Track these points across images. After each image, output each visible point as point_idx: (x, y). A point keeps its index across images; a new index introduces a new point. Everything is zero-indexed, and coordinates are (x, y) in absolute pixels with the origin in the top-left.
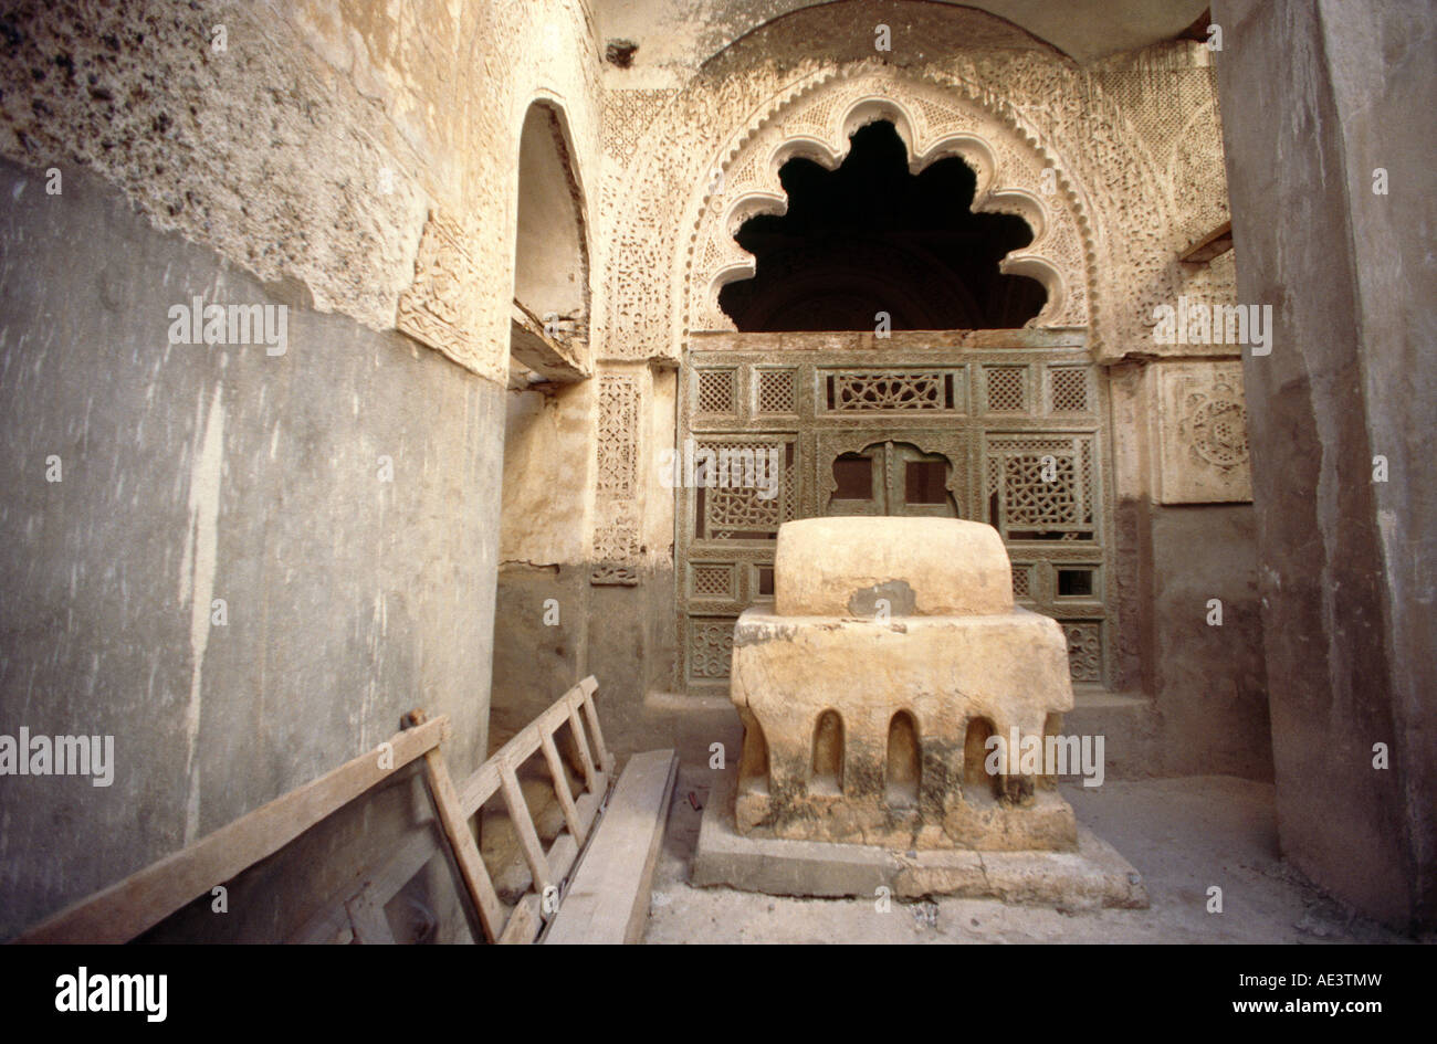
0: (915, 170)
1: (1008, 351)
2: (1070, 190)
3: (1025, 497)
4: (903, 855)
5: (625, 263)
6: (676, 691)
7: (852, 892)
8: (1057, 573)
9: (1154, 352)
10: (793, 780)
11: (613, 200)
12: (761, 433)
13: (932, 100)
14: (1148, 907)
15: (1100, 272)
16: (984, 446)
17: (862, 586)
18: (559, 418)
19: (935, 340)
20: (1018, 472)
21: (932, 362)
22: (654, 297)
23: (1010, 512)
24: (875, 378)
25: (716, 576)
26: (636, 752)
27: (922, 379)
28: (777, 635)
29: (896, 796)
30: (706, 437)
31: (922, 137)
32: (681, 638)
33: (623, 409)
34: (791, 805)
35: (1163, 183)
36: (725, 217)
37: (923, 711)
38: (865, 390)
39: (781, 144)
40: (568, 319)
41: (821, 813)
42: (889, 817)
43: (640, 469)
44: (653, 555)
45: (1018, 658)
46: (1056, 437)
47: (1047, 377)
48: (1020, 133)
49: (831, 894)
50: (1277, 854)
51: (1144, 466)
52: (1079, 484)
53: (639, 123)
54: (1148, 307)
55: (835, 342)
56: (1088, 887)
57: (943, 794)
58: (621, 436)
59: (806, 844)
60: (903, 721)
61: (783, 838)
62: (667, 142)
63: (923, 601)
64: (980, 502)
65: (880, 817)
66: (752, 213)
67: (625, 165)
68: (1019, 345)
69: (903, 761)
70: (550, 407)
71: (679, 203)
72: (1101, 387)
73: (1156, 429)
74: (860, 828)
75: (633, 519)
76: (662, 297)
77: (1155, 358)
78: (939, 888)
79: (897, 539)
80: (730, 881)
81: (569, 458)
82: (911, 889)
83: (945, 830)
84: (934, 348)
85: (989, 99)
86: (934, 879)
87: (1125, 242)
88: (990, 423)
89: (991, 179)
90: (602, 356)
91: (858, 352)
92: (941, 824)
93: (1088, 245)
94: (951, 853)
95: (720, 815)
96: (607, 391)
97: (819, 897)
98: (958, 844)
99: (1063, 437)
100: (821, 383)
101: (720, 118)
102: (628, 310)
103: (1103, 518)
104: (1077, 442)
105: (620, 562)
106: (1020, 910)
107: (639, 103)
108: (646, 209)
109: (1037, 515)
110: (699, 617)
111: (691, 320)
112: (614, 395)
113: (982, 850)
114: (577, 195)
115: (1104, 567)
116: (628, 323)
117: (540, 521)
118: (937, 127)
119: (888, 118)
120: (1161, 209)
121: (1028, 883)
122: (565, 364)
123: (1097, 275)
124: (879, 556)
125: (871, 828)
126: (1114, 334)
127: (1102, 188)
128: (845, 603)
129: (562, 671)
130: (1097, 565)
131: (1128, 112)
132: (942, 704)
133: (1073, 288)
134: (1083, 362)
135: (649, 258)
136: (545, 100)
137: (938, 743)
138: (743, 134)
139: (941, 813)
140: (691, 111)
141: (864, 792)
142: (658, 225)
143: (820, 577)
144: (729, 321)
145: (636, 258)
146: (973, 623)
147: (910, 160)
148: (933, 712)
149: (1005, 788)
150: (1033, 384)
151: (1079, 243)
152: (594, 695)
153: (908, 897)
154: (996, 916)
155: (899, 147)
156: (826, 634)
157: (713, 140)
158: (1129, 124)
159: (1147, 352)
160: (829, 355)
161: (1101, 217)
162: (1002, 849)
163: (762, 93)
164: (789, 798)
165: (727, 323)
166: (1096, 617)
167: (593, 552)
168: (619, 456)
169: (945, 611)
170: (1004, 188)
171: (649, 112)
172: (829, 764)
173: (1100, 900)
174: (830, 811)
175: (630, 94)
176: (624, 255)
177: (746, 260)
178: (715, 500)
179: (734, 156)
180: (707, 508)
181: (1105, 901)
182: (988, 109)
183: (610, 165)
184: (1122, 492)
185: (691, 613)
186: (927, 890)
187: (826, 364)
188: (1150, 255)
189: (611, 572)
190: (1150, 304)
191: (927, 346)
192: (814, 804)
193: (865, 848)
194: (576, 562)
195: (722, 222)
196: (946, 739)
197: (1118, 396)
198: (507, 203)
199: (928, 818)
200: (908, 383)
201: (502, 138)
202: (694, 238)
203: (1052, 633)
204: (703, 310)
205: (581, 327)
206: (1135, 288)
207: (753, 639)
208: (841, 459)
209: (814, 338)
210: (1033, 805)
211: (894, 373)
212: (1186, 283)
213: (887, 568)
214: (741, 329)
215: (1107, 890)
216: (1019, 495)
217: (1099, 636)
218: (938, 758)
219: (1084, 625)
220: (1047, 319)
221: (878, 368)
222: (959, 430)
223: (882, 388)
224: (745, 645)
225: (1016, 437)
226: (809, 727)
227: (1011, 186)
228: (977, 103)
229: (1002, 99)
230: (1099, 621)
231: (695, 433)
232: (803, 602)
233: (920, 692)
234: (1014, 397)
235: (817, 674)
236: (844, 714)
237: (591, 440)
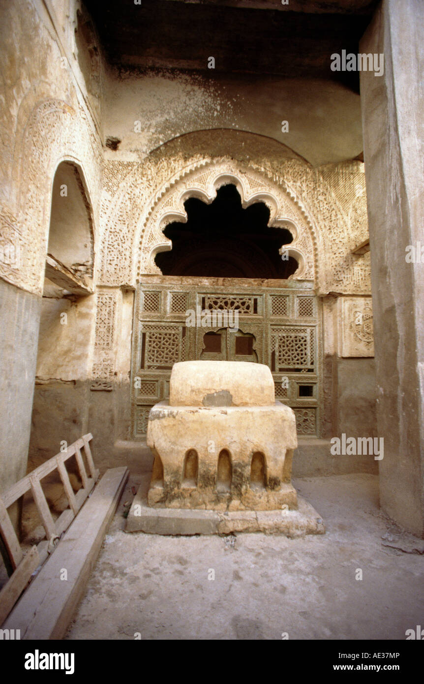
0: (245, 207)
1: (281, 289)
2: (308, 220)
3: (286, 353)
4: (222, 514)
5: (111, 241)
6: (130, 440)
7: (198, 532)
8: (298, 387)
9: (341, 292)
10: (174, 482)
11: (106, 211)
12: (171, 322)
13: (252, 177)
14: (325, 533)
15: (319, 256)
16: (270, 331)
17: (209, 393)
18: (78, 312)
19: (249, 283)
20: (284, 342)
21: (249, 293)
22: (124, 257)
23: (280, 359)
24: (223, 299)
25: (149, 387)
26: (109, 468)
27: (244, 300)
28: (168, 415)
29: (221, 487)
30: (147, 323)
31: (247, 193)
32: (132, 415)
33: (108, 309)
34: (173, 492)
35: (346, 220)
36: (158, 222)
37: (233, 450)
38: (219, 304)
39: (185, 191)
40: (83, 265)
41: (186, 496)
42: (217, 497)
43: (115, 337)
44: (120, 376)
45: (275, 426)
46: (299, 328)
47: (297, 301)
48: (289, 194)
49: (189, 533)
50: (379, 506)
51: (336, 341)
52: (309, 348)
53: (120, 176)
54: (338, 272)
55: (206, 282)
56: (300, 526)
57: (241, 485)
58: (106, 321)
59: (179, 510)
60: (225, 454)
61: (169, 508)
62: (132, 186)
63: (236, 400)
64: (268, 355)
65: (213, 497)
66: (171, 221)
67: (113, 195)
68: (285, 287)
69: (225, 471)
70: (74, 307)
71: (137, 214)
72: (319, 306)
73: (341, 326)
74: (204, 503)
75: (111, 360)
76: (128, 257)
77: (341, 295)
78: (237, 529)
79: (226, 372)
80: (143, 529)
81: (81, 331)
82: (224, 530)
83: (241, 502)
84: (249, 287)
85: (276, 178)
86: (236, 525)
87: (330, 244)
88: (272, 320)
89: (276, 213)
90: (99, 284)
91: (216, 287)
92: (240, 499)
93: (315, 244)
94: (243, 512)
95: (142, 498)
96: (100, 300)
97: (183, 535)
98: (247, 508)
99: (303, 328)
100: (200, 300)
101: (157, 177)
102: (111, 262)
103: (318, 363)
104: (309, 330)
105: (104, 380)
106: (271, 537)
107: (120, 167)
108: (121, 216)
109: (291, 361)
110: (141, 405)
111: (141, 268)
112: (104, 302)
113: (258, 510)
114: (88, 207)
115: (318, 384)
116: (111, 269)
117: (67, 360)
118: (254, 189)
119: (234, 183)
120: (345, 231)
121: (276, 525)
122: (79, 287)
123: (318, 258)
124: (217, 379)
125: (209, 502)
126: (324, 283)
127: (321, 220)
128: (201, 400)
129: (75, 431)
130: (315, 383)
131: (333, 189)
132: (242, 446)
133: (308, 263)
134: (312, 295)
135: (122, 239)
136: (70, 161)
137: (239, 463)
138: (167, 185)
139: (240, 494)
140: (144, 173)
141: (206, 486)
142: (127, 224)
143: (190, 389)
144: (159, 270)
145: (116, 238)
146: (256, 410)
147: (242, 202)
148: (238, 450)
149: (268, 483)
150: (291, 304)
151: (311, 243)
152: (90, 442)
153: (223, 533)
154: (261, 541)
155: (237, 197)
156: (191, 414)
157: (154, 187)
158: (333, 194)
159: (338, 292)
160: (204, 288)
161: (320, 233)
162: (266, 510)
163: (177, 167)
164: (172, 489)
165: (158, 271)
166: (315, 406)
167: (92, 375)
168: (105, 331)
169: (245, 404)
170: (282, 217)
171: (125, 172)
172: (192, 474)
173: (305, 531)
174: (190, 495)
175: (116, 163)
176: (110, 237)
177: (168, 242)
178: (150, 351)
179: (163, 195)
180: (146, 355)
181: (307, 532)
182: (276, 183)
183: (105, 195)
184: (326, 352)
185: (138, 404)
186: (232, 530)
187: (202, 291)
188: (340, 250)
189: (100, 384)
190: (340, 271)
191: (246, 286)
192: (183, 492)
193: (206, 511)
194: (84, 379)
195: (157, 224)
196: (243, 462)
197: (326, 310)
198: (44, 208)
199: (234, 497)
200: (238, 302)
201: (42, 177)
202: (143, 231)
203: (289, 414)
204: (147, 264)
205: (90, 270)
206: (334, 264)
207: (158, 417)
208: (207, 334)
209: (197, 279)
210: (280, 490)
211: (232, 297)
212: (355, 263)
213: (220, 385)
214: (164, 274)
215: (308, 527)
216: (284, 352)
217: (315, 414)
218: (240, 470)
219: (309, 410)
220: (297, 275)
221: (225, 294)
222: (260, 324)
223: (226, 303)
224: (154, 420)
225: (283, 327)
226: (182, 457)
227: (284, 217)
228: (271, 180)
229: (282, 179)
230: (315, 408)
231: (141, 321)
232: (182, 400)
233: (233, 441)
234: (283, 309)
235: (186, 433)
236: (198, 451)
237: (93, 323)
